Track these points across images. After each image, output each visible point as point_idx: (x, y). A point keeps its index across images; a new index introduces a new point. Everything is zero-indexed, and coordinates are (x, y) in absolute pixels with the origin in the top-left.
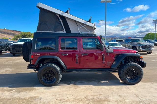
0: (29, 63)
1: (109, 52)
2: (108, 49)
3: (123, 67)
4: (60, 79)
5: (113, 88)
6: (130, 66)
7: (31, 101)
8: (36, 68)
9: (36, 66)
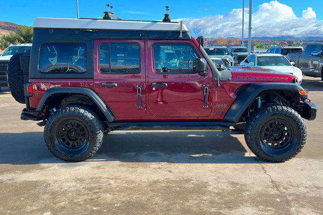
0: (24, 106)
1: (221, 80)
2: (219, 73)
3: (254, 117)
4: (98, 145)
5: (227, 168)
6: (273, 115)
7: (25, 190)
8: (43, 116)
9: (40, 114)
